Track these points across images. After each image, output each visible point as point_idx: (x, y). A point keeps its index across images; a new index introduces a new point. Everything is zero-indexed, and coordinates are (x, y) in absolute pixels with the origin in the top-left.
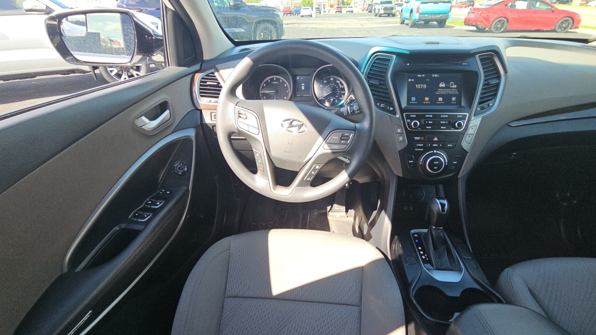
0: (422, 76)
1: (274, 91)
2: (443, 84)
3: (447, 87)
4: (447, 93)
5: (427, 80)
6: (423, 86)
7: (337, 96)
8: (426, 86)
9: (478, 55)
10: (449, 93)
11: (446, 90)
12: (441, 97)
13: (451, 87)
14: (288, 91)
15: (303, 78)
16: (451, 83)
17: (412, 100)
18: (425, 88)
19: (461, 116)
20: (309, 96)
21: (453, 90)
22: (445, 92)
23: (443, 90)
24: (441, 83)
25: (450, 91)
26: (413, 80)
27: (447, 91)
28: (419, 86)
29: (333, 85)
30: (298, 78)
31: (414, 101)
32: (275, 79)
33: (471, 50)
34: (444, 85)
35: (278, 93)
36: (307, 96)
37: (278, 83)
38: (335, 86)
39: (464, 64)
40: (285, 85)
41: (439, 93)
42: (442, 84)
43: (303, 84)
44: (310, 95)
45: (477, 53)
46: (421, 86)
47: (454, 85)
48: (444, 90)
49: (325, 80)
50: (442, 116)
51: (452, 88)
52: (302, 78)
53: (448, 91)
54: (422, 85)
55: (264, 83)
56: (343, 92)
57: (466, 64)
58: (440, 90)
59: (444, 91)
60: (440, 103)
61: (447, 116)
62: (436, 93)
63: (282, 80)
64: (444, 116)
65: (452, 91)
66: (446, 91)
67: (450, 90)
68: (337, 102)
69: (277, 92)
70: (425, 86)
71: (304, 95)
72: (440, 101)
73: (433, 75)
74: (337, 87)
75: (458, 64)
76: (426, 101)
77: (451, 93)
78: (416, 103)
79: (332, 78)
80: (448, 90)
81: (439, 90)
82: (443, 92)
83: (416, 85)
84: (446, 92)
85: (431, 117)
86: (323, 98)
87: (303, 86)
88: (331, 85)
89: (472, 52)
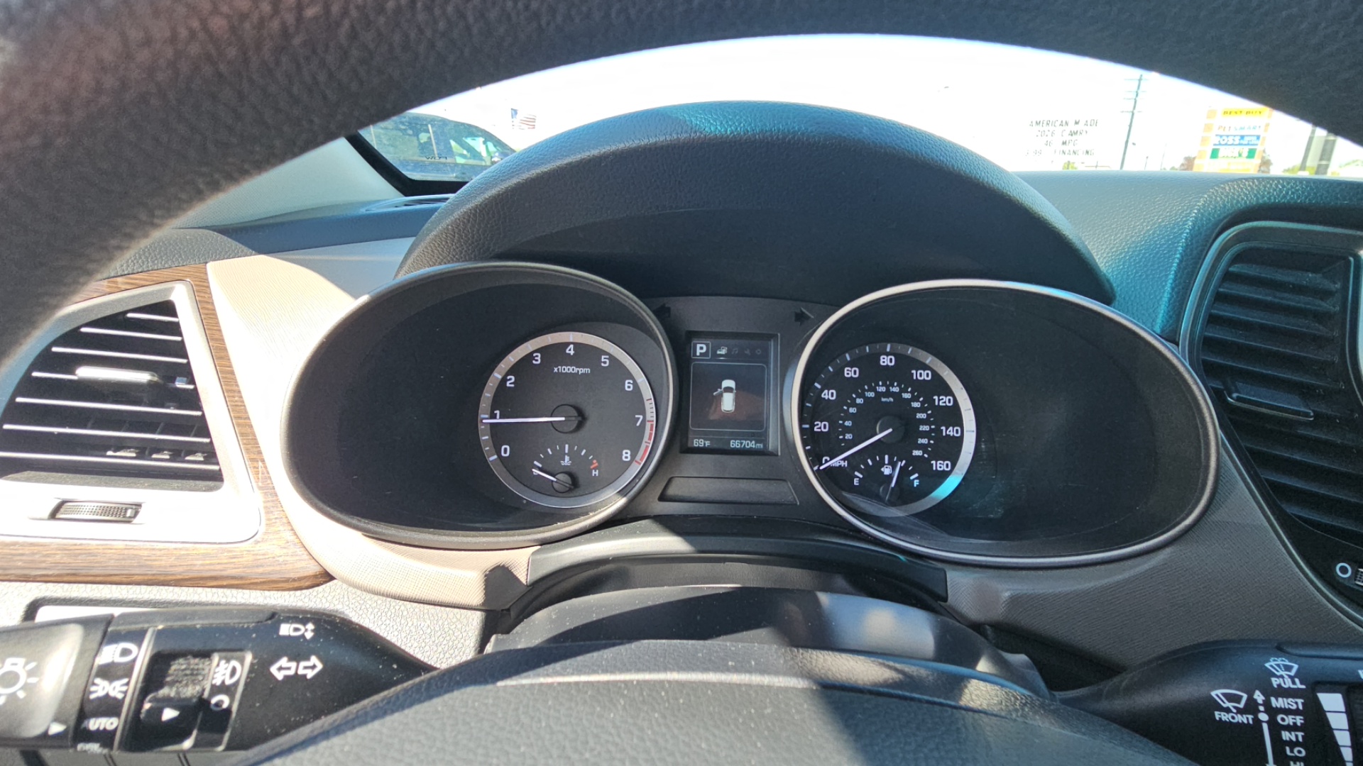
1: (563, 419)
7: (917, 453)
14: (641, 417)
15: (729, 350)
20: (760, 446)
29: (896, 389)
30: (701, 348)
32: (571, 351)
35: (588, 424)
36: (751, 444)
37: (588, 370)
38: (907, 396)
40: (628, 386)
43: (728, 383)
44: (765, 442)
49: (851, 365)
52: (723, 351)
55: (510, 372)
56: (952, 431)
63: (612, 359)
68: (916, 483)
69: (580, 426)
71: (735, 444)
74: (916, 405)
79: (887, 354)
86: (844, 459)
87: (728, 390)
88: (882, 389)
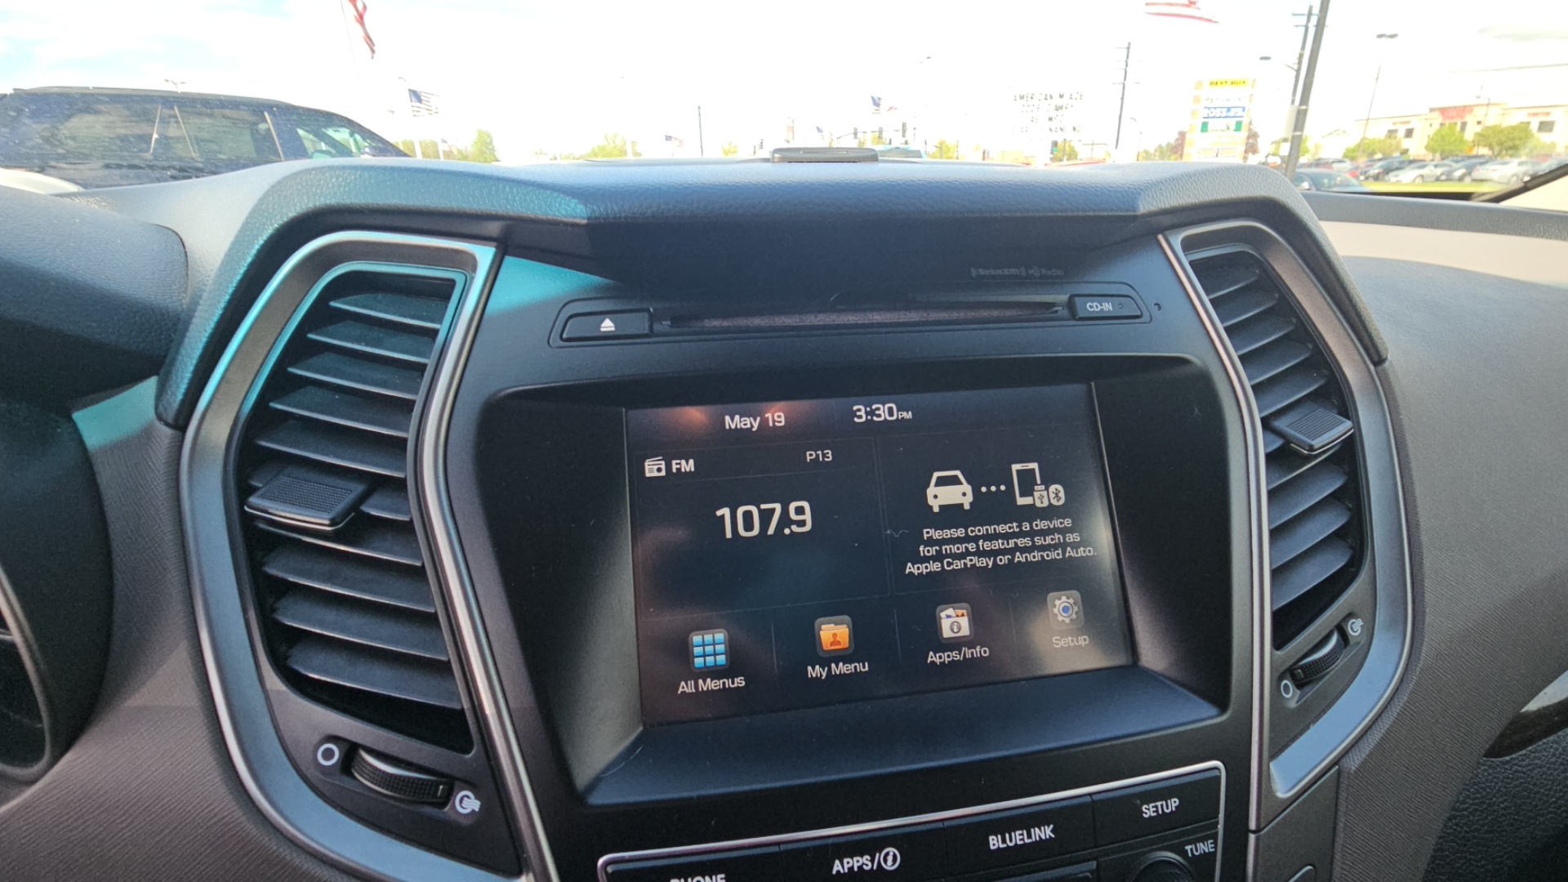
0: (764, 421)
2: (954, 481)
3: (990, 508)
4: (1003, 560)
5: (810, 456)
6: (785, 511)
8: (807, 517)
9: (1177, 239)
10: (1019, 558)
11: (988, 537)
12: (952, 600)
13: (1022, 501)
16: (1015, 467)
17: (699, 662)
18: (808, 527)
19: (1174, 803)
21: (1041, 525)
22: (980, 553)
23: (960, 533)
24: (936, 475)
25: (1023, 542)
26: (688, 466)
27: (998, 544)
28: (748, 516)
31: (715, 673)
33: (1131, 194)
34: (960, 494)
39: (1094, 307)
41: (935, 567)
42: (942, 482)
45: (1166, 220)
46: (766, 516)
47: (1047, 483)
48: (976, 539)
50: (995, 842)
51: (1032, 512)
53: (1006, 536)
54: (778, 507)
57: (1107, 307)
58: (937, 534)
59: (972, 547)
60: (955, 656)
61: (1045, 832)
62: (911, 568)
64: (1018, 838)
65: (1039, 541)
66: (986, 546)
67: (1021, 534)
70: (802, 514)
72: (955, 644)
73: (861, 413)
75: (1049, 306)
76: (827, 660)
77: (1035, 557)
78: (740, 682)
80: (1002, 528)
81: (931, 542)
82: (968, 553)
83: (725, 512)
84: (993, 553)
85: (889, 866)
89: (1145, 206)
